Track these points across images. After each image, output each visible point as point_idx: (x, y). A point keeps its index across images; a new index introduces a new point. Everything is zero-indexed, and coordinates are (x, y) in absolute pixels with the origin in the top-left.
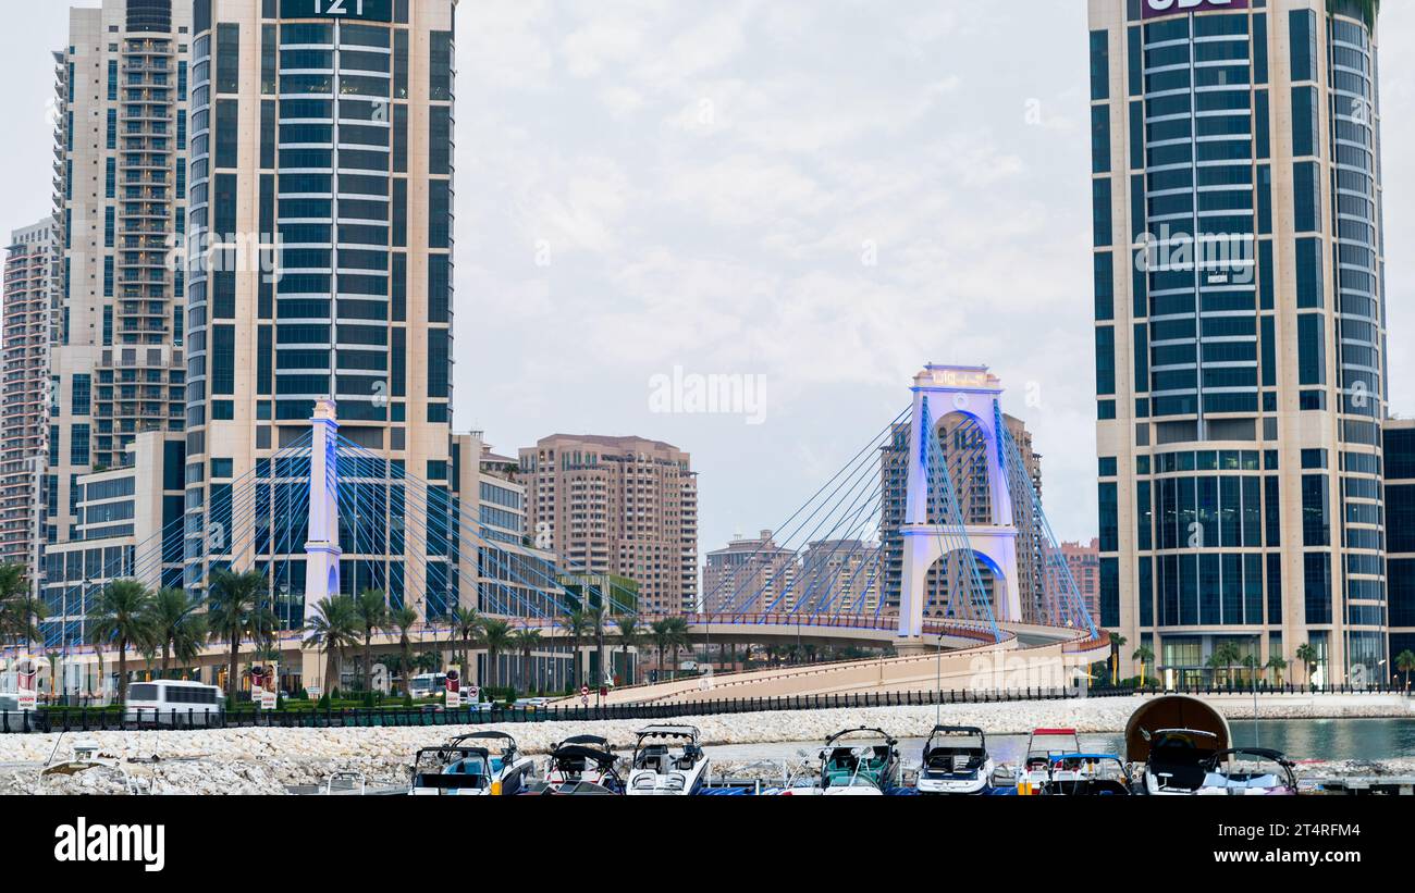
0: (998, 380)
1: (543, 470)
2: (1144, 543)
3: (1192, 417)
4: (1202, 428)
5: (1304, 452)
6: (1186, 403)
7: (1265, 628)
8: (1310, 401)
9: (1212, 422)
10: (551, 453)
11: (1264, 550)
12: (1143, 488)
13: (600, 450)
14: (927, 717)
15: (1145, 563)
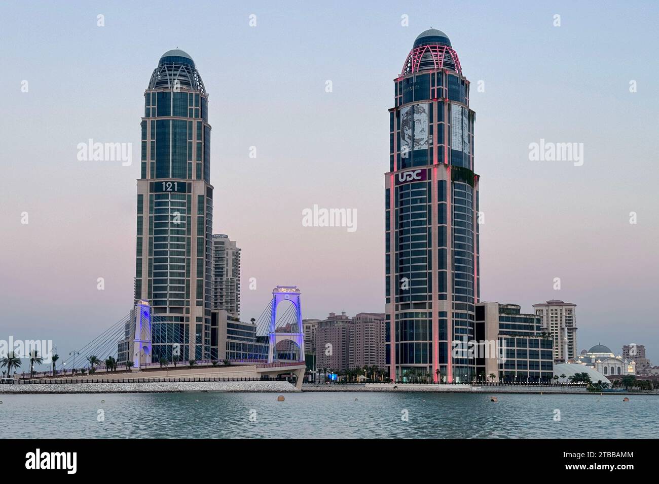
1: (358, 323)
2: (397, 340)
3: (409, 302)
4: (412, 306)
5: (439, 312)
6: (407, 298)
7: (427, 365)
8: (442, 297)
9: (415, 304)
10: (360, 318)
11: (428, 342)
12: (397, 323)
13: (373, 317)
15: (397, 345)
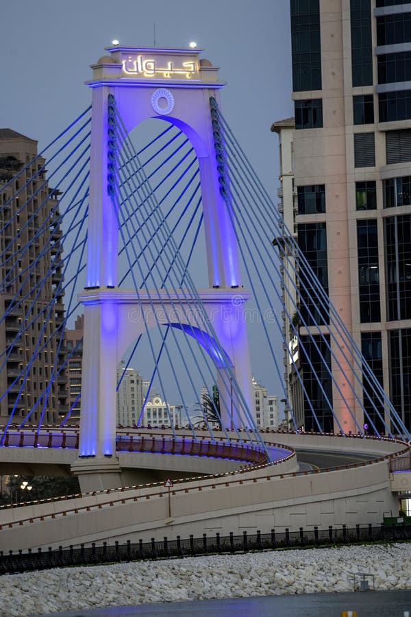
0: (216, 69)
14: (252, 571)
